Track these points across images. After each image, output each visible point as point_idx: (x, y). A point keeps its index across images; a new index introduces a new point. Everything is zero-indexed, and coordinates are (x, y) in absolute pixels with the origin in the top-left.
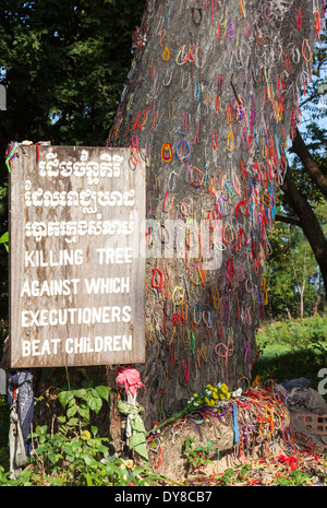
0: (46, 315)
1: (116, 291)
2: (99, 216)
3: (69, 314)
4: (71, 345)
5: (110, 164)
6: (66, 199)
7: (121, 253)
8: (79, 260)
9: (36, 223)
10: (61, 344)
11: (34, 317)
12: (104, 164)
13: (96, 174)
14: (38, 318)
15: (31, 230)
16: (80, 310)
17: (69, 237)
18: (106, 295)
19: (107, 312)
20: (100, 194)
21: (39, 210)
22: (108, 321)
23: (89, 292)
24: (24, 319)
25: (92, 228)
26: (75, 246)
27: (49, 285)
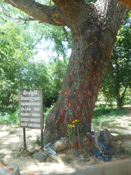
0: (25, 119)
1: (37, 116)
2: (34, 102)
4: (29, 125)
5: (36, 92)
6: (28, 99)
7: (38, 109)
8: (30, 110)
9: (23, 103)
10: (28, 125)
11: (23, 119)
12: (34, 92)
13: (33, 94)
16: (31, 119)
17: (28, 106)
18: (35, 117)
20: (34, 98)
21: (23, 100)
22: (36, 121)
23: (32, 116)
24: (21, 119)
25: (32, 104)
26: (30, 107)
27: (25, 114)
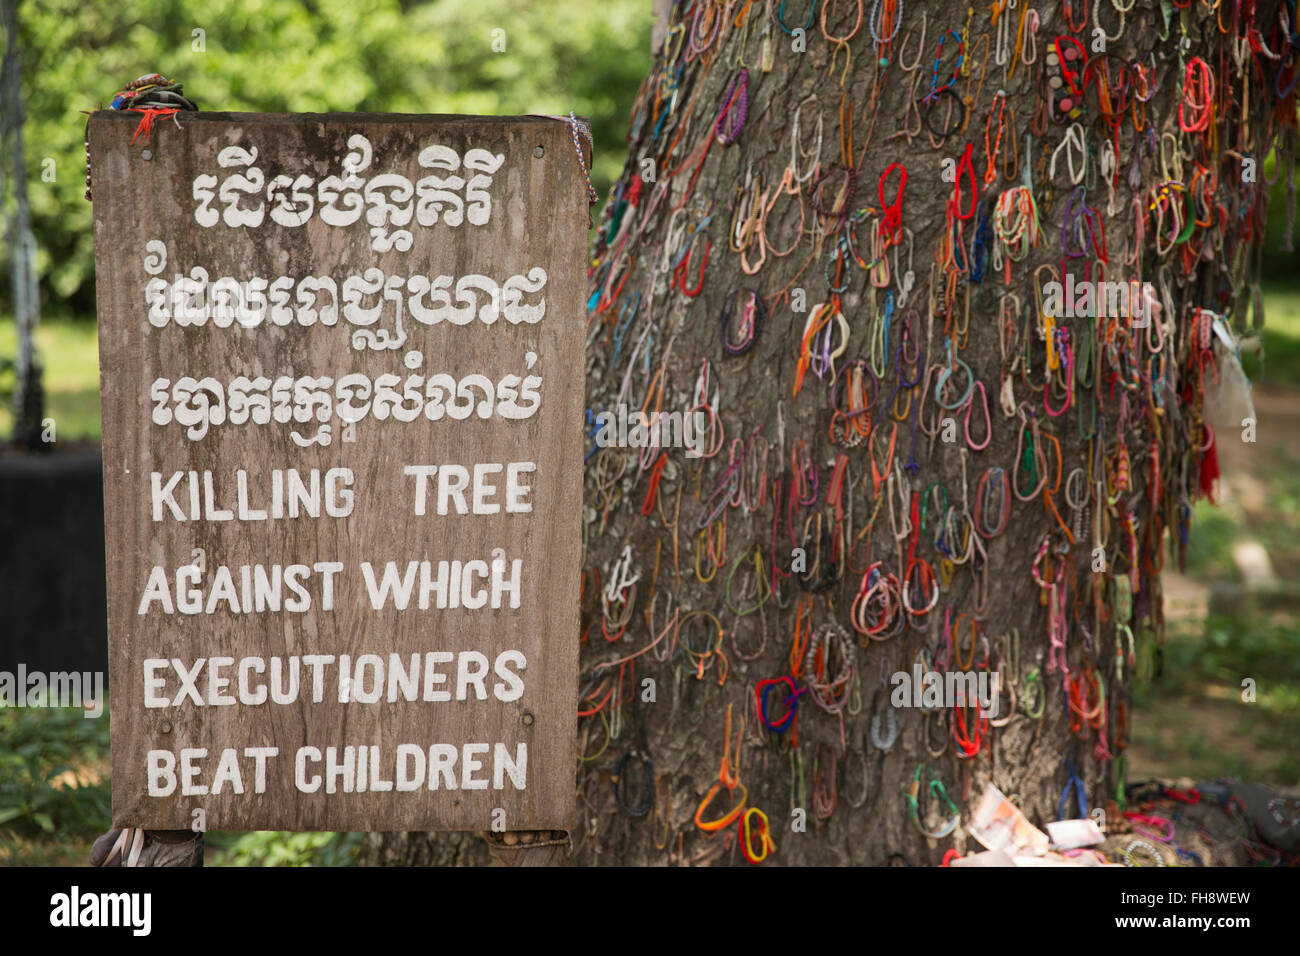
0: (230, 673)
1: (473, 604)
2: (414, 359)
3: (305, 671)
4: (315, 769)
5: (456, 182)
6: (293, 300)
7: (490, 479)
8: (340, 503)
9: (187, 383)
11: (188, 678)
12: (433, 180)
13: (401, 217)
14: (200, 682)
15: (171, 404)
16: (345, 660)
17: (307, 429)
18: (439, 616)
19: (438, 668)
20: (418, 283)
21: (195, 336)
22: (445, 696)
23: (378, 601)
24: (151, 683)
25: (386, 398)
26: (326, 458)
27: (236, 581)
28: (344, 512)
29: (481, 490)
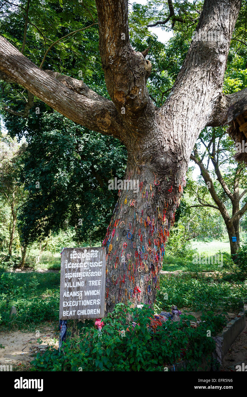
0: (71, 303)
1: (95, 295)
2: (90, 270)
3: (79, 302)
4: (79, 312)
5: (94, 253)
6: (79, 265)
7: (97, 282)
8: (83, 285)
9: (69, 274)
10: (76, 312)
11: (67, 303)
12: (92, 253)
13: (89, 257)
14: (69, 304)
15: (67, 276)
16: (83, 301)
17: (80, 278)
18: (92, 296)
19: (92, 301)
20: (90, 263)
21: (70, 269)
22: (92, 304)
23: (86, 295)
24: (64, 304)
25: (87, 274)
26: (82, 280)
27: (72, 293)
28: (83, 286)
29: (96, 283)
